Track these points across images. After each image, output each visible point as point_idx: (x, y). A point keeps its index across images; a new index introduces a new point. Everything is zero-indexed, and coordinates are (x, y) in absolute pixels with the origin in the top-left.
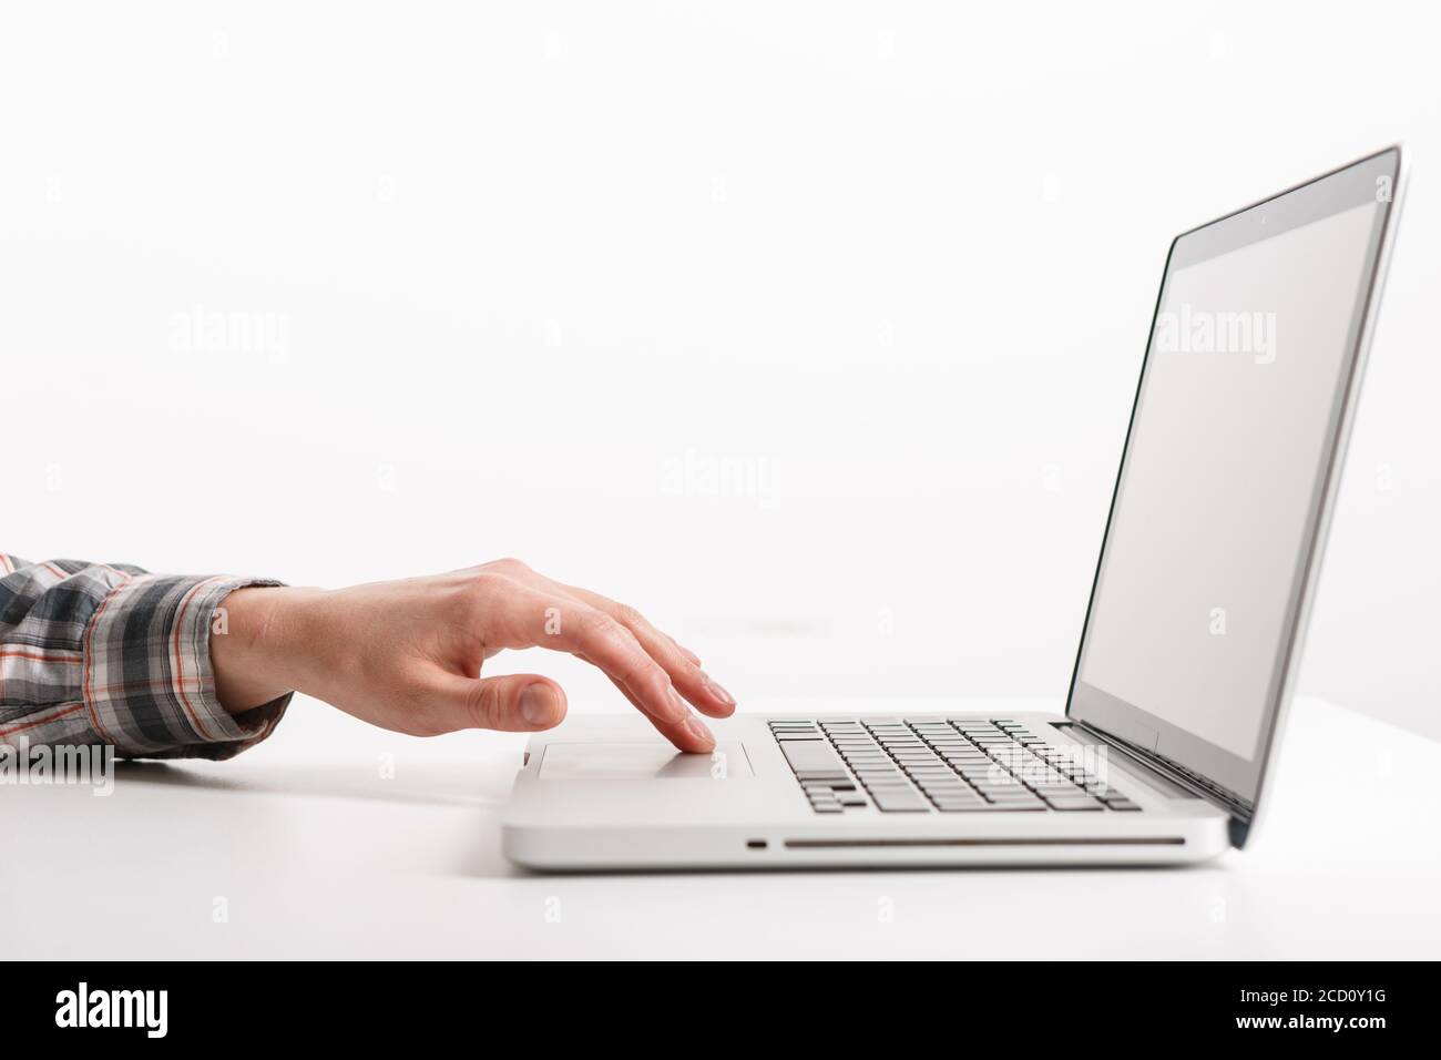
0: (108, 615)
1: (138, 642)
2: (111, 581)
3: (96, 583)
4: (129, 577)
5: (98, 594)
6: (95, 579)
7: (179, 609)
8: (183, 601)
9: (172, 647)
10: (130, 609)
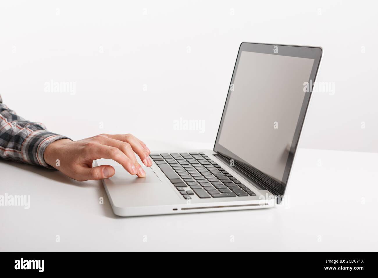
0: (25, 144)
1: (31, 153)
2: (28, 133)
3: (24, 134)
4: (33, 131)
5: (24, 137)
6: (24, 133)
7: (38, 147)
8: (39, 145)
9: (37, 156)
10: (29, 144)
